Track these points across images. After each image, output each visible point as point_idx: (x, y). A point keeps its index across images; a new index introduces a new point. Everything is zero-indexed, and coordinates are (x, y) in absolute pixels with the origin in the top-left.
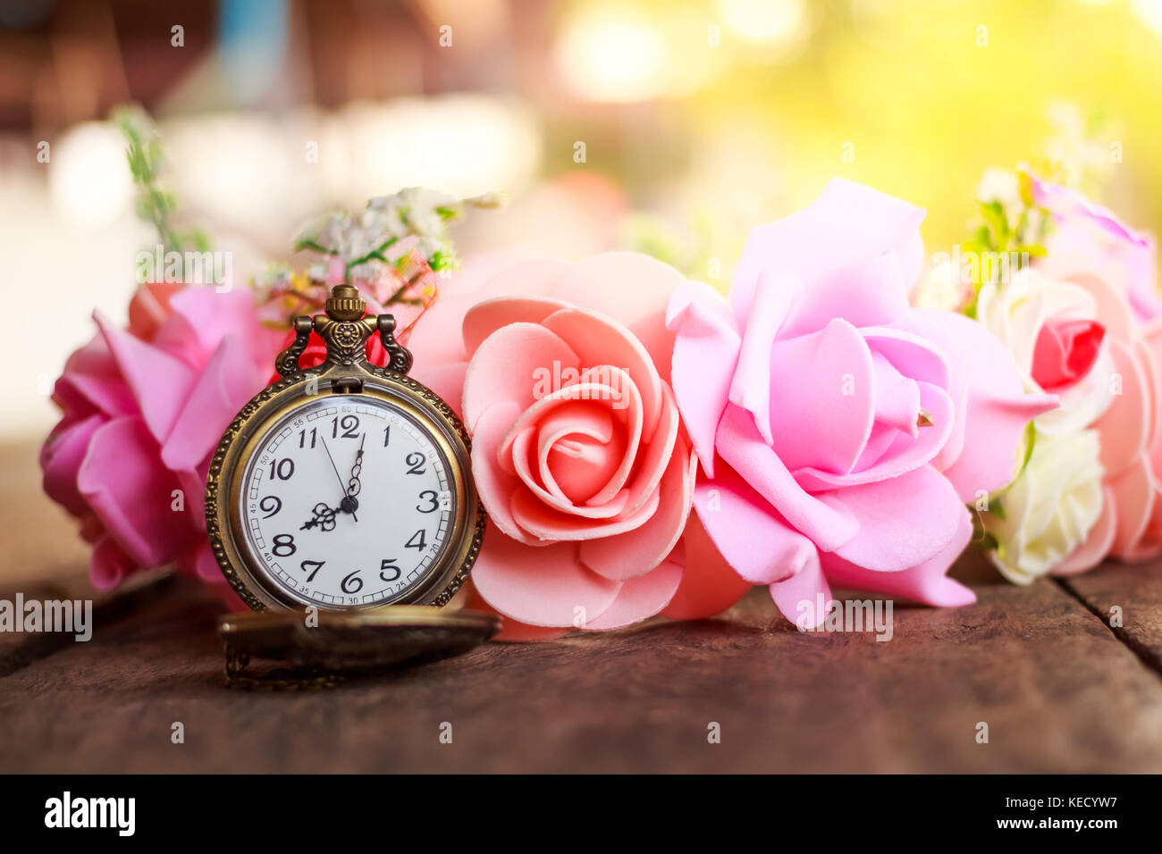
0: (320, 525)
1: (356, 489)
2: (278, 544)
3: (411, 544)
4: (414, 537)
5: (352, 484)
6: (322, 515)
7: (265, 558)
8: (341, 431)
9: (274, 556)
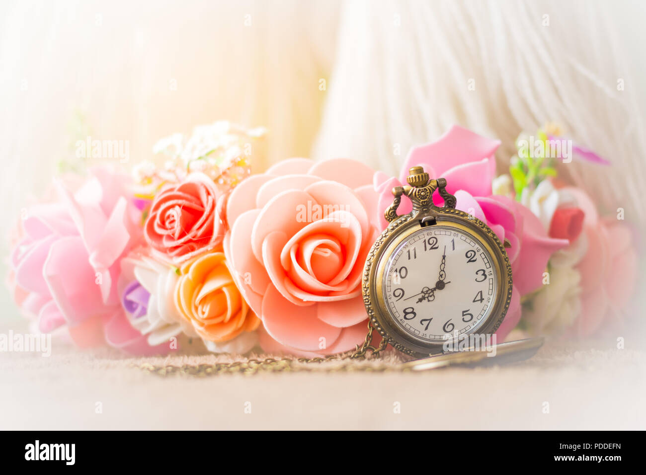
0: (426, 299)
1: (444, 276)
2: (406, 313)
3: (476, 300)
4: (477, 296)
5: (441, 274)
6: (427, 293)
7: (401, 322)
8: (429, 247)
9: (405, 320)
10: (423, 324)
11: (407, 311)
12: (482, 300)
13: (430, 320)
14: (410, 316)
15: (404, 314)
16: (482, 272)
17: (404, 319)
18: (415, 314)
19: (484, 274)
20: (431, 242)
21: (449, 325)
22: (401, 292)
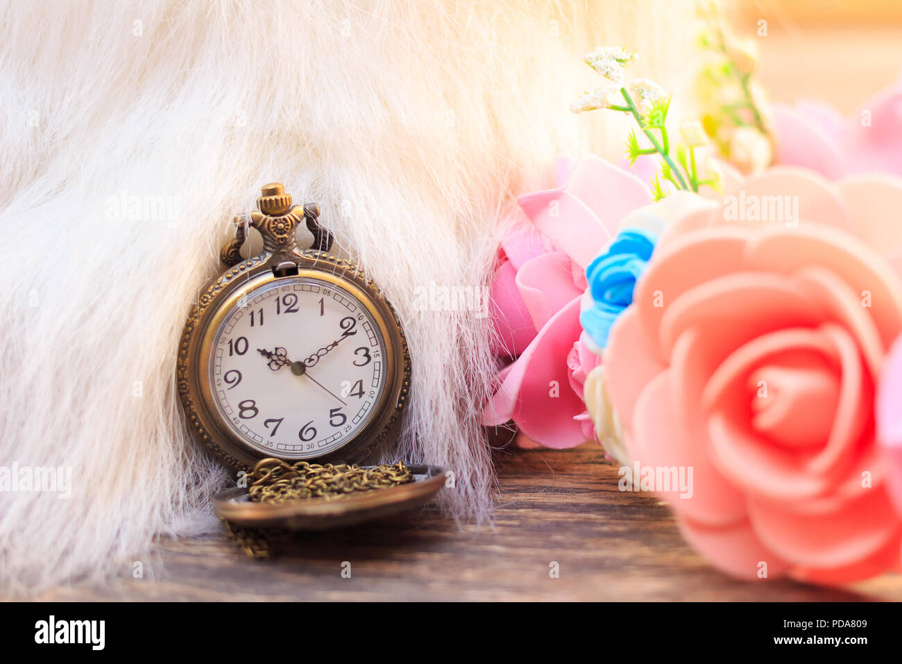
10: (268, 427)
11: (245, 405)
12: (361, 393)
13: (280, 421)
14: (247, 413)
15: (240, 410)
16: (364, 352)
17: (239, 418)
18: (256, 411)
19: (367, 355)
20: (287, 301)
21: (308, 430)
22: (236, 375)
